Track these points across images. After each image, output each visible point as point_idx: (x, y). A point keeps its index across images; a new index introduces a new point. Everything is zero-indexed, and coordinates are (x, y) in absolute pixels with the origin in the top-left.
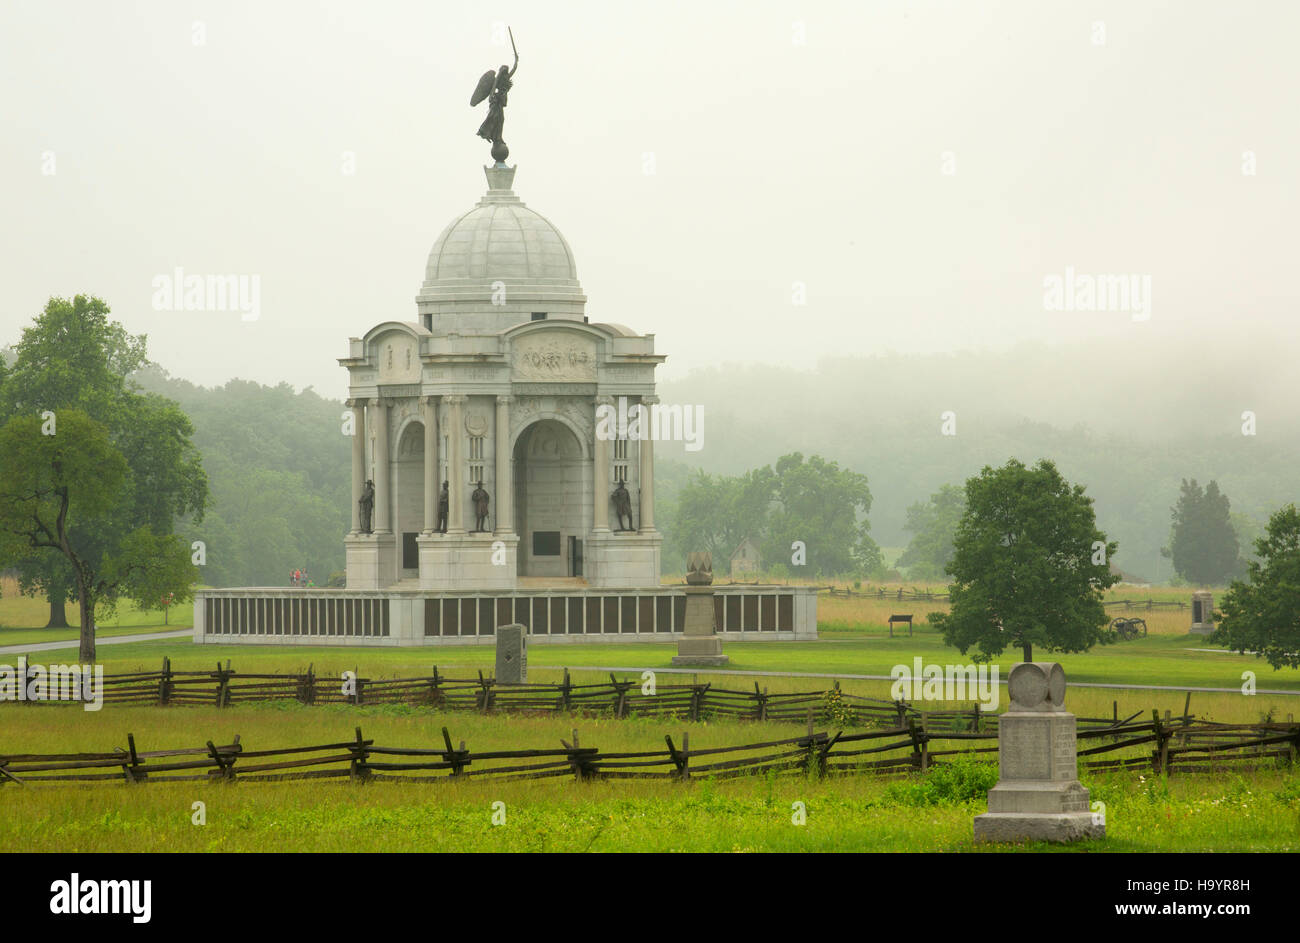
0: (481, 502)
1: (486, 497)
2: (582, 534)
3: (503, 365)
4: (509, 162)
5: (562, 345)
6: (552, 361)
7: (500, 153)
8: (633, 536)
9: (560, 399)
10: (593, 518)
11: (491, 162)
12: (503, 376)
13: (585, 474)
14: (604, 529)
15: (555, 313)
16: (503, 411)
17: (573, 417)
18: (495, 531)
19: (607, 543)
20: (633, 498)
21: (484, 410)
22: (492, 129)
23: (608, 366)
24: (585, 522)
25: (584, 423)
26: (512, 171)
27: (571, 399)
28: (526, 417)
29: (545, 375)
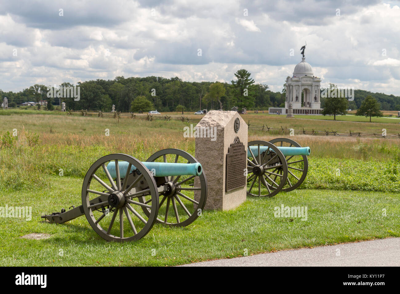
0: (297, 98)
1: (298, 97)
2: (311, 102)
3: (300, 81)
4: (304, 57)
5: (308, 79)
6: (307, 81)
7: (304, 56)
8: (317, 102)
9: (308, 85)
10: (312, 100)
11: (303, 57)
12: (300, 83)
13: (311, 95)
14: (313, 102)
15: (308, 75)
16: (300, 87)
17: (309, 88)
18: (299, 101)
19: (313, 103)
20: (317, 98)
21: (298, 87)
22: (303, 53)
23: (314, 82)
24: (311, 101)
25: (311, 89)
26: (305, 58)
27: (310, 86)
28: (303, 88)
29: (305, 83)
